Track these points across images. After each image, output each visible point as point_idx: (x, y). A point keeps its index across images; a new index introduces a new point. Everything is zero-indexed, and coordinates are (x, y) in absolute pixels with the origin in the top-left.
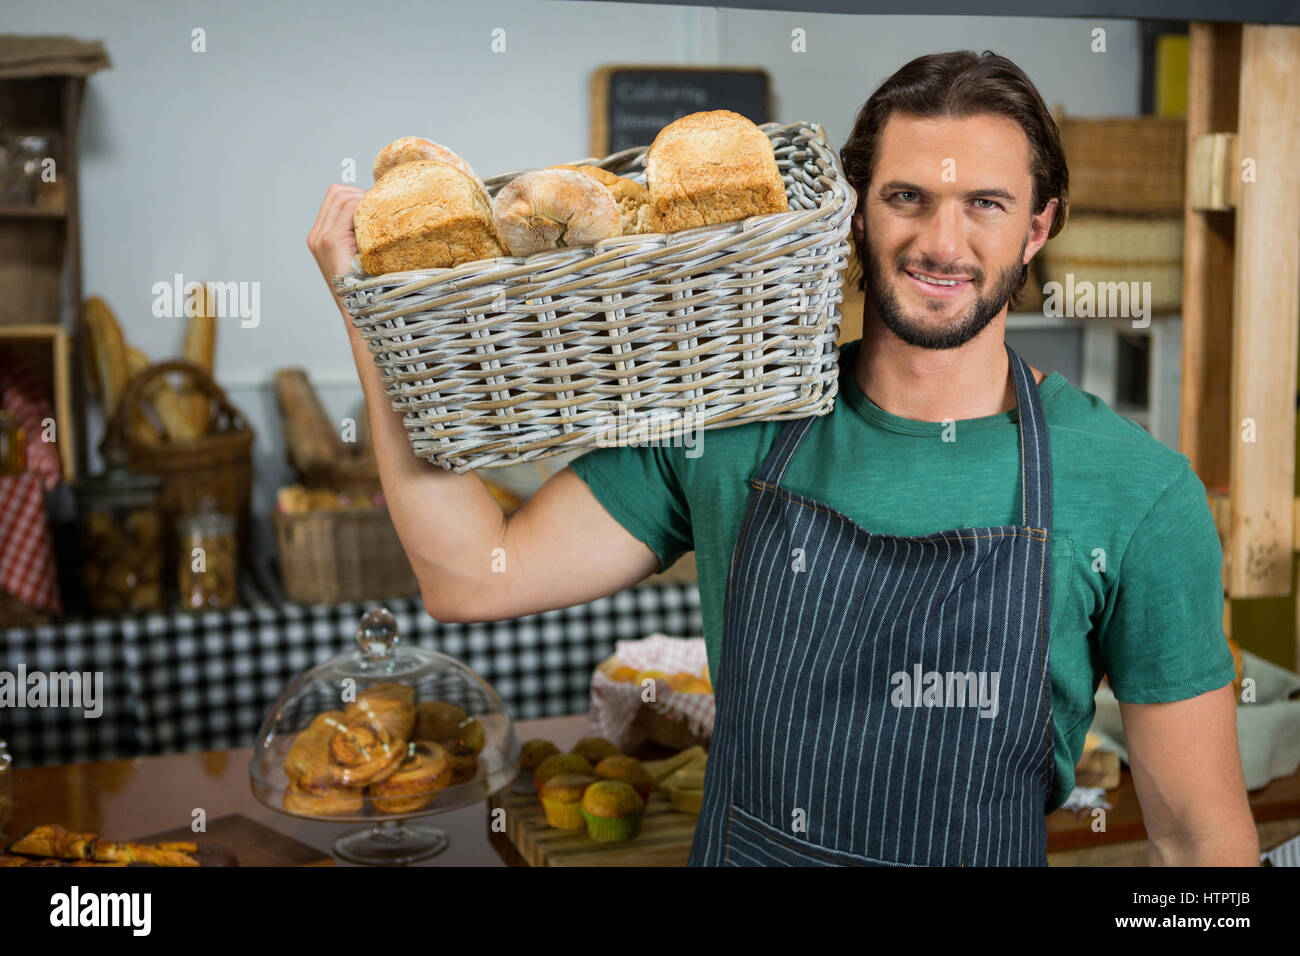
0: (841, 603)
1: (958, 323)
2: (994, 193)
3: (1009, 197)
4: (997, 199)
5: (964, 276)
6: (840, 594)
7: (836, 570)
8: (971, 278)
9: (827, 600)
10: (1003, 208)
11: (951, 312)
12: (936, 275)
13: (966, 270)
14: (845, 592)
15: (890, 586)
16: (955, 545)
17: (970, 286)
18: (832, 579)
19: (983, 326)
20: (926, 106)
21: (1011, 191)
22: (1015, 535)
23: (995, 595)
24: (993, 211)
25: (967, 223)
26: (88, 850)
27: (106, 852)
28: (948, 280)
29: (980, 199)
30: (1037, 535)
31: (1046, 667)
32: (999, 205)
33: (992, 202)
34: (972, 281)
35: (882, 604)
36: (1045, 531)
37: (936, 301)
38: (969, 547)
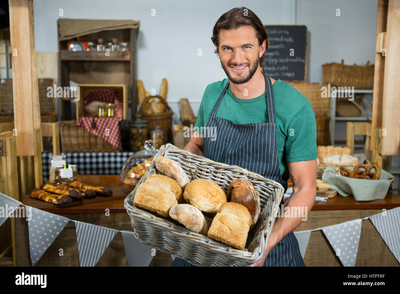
0: (229, 142)
1: (245, 77)
2: (248, 45)
3: (251, 45)
4: (249, 46)
5: (245, 65)
6: (229, 140)
7: (228, 135)
8: (247, 65)
9: (226, 142)
10: (251, 48)
11: (243, 75)
12: (238, 67)
13: (245, 64)
14: (230, 139)
15: (239, 138)
16: (252, 127)
17: (247, 67)
18: (227, 137)
19: (252, 76)
20: (227, 27)
21: (252, 44)
22: (268, 125)
23: (263, 140)
24: (249, 49)
25: (243, 53)
26: (82, 186)
27: (84, 187)
28: (241, 67)
29: (245, 46)
30: (273, 125)
31: (277, 157)
32: (250, 47)
33: (248, 47)
34: (248, 66)
35: (238, 142)
36: (275, 124)
37: (239, 73)
38: (255, 127)
